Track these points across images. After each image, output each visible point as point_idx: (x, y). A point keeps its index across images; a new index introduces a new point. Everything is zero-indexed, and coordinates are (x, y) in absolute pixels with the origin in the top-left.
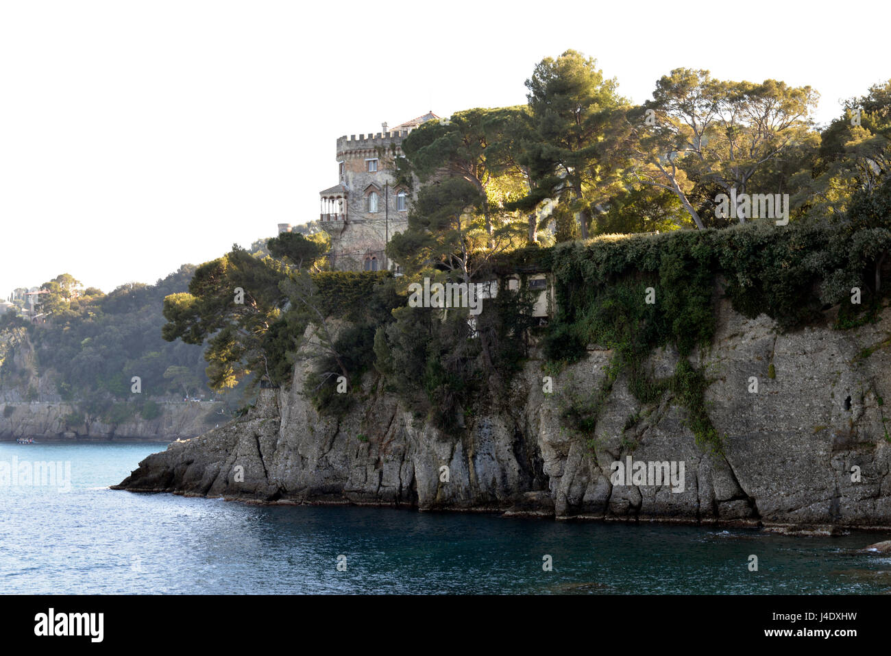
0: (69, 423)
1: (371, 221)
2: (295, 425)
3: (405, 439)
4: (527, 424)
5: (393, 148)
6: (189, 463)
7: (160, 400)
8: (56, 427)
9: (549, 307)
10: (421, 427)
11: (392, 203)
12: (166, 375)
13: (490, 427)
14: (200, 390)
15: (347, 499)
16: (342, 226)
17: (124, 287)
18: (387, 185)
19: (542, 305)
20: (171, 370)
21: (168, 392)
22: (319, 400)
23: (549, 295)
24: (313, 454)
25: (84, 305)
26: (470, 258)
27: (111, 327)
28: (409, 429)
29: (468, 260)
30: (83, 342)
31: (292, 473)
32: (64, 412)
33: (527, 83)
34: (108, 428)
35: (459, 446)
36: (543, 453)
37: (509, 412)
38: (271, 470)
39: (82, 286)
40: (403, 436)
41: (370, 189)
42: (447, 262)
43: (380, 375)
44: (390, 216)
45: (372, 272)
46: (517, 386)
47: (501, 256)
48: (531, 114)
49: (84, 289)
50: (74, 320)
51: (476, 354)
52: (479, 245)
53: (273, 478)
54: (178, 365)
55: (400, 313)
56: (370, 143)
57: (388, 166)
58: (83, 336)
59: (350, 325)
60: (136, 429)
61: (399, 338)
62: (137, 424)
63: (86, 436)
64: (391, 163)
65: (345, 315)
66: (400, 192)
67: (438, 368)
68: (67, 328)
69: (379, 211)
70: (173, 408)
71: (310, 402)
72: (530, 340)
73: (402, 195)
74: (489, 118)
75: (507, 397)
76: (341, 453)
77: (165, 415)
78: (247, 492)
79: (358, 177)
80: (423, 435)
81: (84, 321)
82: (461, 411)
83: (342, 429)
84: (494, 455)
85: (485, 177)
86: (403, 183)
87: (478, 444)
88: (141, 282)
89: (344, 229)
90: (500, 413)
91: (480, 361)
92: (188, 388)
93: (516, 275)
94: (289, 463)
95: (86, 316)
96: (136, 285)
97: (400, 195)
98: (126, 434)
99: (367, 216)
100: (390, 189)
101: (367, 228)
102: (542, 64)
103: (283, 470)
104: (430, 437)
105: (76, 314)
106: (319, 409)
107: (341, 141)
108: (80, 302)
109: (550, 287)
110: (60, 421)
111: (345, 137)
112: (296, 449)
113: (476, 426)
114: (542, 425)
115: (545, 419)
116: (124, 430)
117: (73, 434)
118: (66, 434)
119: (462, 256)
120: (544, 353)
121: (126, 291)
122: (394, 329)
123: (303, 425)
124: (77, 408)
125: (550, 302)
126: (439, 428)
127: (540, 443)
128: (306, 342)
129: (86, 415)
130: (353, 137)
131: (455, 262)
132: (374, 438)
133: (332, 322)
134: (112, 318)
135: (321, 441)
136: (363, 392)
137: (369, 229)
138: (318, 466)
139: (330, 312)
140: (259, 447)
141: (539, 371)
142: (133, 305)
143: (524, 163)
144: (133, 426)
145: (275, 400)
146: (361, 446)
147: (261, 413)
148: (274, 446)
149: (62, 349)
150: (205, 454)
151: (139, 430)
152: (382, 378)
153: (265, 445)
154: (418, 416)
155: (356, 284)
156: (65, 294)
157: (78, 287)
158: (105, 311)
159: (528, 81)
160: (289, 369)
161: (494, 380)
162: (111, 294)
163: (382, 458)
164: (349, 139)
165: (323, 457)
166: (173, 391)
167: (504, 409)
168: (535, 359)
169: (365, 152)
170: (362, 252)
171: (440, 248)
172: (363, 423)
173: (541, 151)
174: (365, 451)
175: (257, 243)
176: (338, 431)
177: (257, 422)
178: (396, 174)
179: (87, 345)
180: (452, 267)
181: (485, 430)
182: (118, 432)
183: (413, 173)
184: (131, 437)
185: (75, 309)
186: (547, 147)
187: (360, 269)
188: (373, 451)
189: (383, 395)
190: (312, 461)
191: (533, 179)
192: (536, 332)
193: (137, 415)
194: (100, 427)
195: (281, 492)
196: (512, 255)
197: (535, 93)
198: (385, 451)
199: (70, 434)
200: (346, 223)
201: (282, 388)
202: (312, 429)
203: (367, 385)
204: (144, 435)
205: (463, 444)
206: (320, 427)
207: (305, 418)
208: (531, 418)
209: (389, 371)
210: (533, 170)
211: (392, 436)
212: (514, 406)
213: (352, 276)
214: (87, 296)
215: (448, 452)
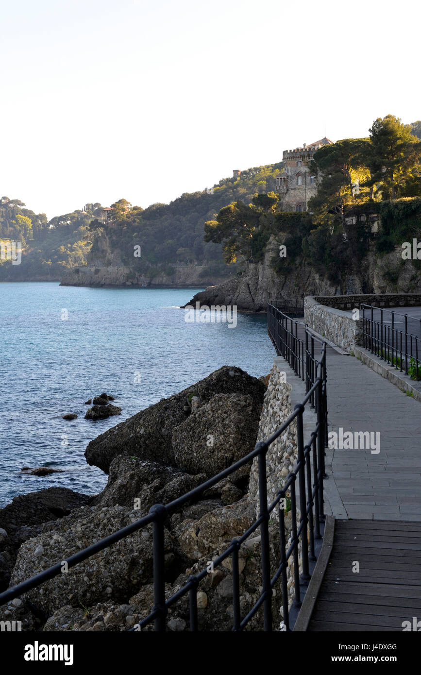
0: (129, 277)
1: (299, 189)
2: (266, 280)
3: (315, 285)
4: (368, 279)
5: (309, 156)
6: (216, 296)
7: (174, 266)
8: (122, 280)
9: (379, 228)
10: (322, 280)
11: (308, 181)
12: (178, 252)
13: (352, 280)
14: (195, 260)
15: (290, 311)
16: (286, 191)
17: (153, 206)
18: (306, 172)
19: (375, 228)
20: (180, 250)
21: (178, 261)
22: (277, 269)
23: (378, 223)
24: (274, 291)
25: (133, 216)
26: (344, 207)
27: (148, 227)
28: (317, 281)
29: (343, 209)
30: (133, 235)
31: (265, 300)
32: (125, 272)
33: (370, 130)
34: (148, 280)
35: (339, 288)
36: (375, 291)
37: (361, 274)
38: (256, 299)
39: (131, 205)
40: (314, 284)
41: (298, 174)
42: (334, 209)
43: (303, 257)
44: (307, 187)
45: (299, 212)
46: (364, 262)
47: (358, 206)
48: (371, 143)
49: (132, 207)
50: (128, 224)
51: (346, 249)
52: (348, 202)
53: (256, 302)
54: (183, 247)
55: (314, 232)
56: (298, 153)
57: (307, 164)
58: (134, 232)
59: (290, 236)
60: (162, 281)
61: (313, 242)
62: (163, 277)
63: (137, 284)
64: (308, 163)
65: (288, 231)
66: (312, 176)
67: (330, 256)
68: (125, 228)
69: (303, 184)
70: (181, 270)
71: (272, 269)
72: (370, 243)
73: (313, 177)
74: (353, 145)
75: (360, 267)
76: (287, 291)
77: (177, 273)
78: (245, 308)
79: (293, 169)
80: (324, 284)
81: (134, 224)
82: (340, 273)
83: (287, 281)
84: (354, 292)
85: (351, 169)
86: (313, 171)
87: (347, 287)
88: (162, 203)
89: (287, 193)
90: (357, 274)
91: (348, 252)
92: (189, 259)
93: (364, 215)
94: (263, 296)
95: (134, 221)
96: (159, 205)
97: (312, 177)
98: (157, 283)
99: (297, 187)
100: (307, 174)
101: (297, 192)
102: (376, 121)
103: (261, 299)
104: (326, 284)
105: (130, 220)
106: (277, 272)
107: (285, 153)
108: (131, 214)
109: (379, 220)
110: (124, 276)
111: (287, 151)
112: (267, 290)
113: (346, 280)
114: (375, 279)
115: (376, 277)
116: (156, 281)
117: (131, 283)
118: (127, 283)
119: (340, 207)
120: (376, 248)
121: (154, 208)
122: (311, 238)
123: (270, 279)
124: (131, 270)
125: (379, 226)
126: (330, 280)
127: (374, 287)
128: (270, 243)
129: (137, 273)
130: (291, 151)
131: (337, 209)
132: (301, 285)
133: (283, 234)
134: (148, 222)
135: (278, 286)
136: (296, 265)
137: (298, 193)
138: (277, 297)
139: (281, 230)
140: (249, 289)
141: (374, 256)
142: (158, 215)
143: (368, 166)
144: (161, 279)
145: (256, 268)
146: (296, 288)
147: (250, 274)
148: (256, 288)
149: (123, 239)
150: (224, 292)
151: (164, 281)
152: (304, 258)
153: (252, 288)
154: (321, 276)
155: (293, 217)
156: (123, 210)
157: (129, 206)
158: (144, 219)
159: (370, 129)
160: (262, 255)
161: (354, 260)
162: (146, 210)
163: (305, 294)
164: (289, 152)
165: (279, 293)
166: (180, 261)
167: (359, 272)
168: (372, 251)
169: (296, 158)
170: (295, 203)
171: (331, 203)
172: (296, 278)
173: (375, 161)
174: (297, 291)
175: (222, 181)
176: (285, 282)
177: (248, 278)
178: (310, 168)
179: (136, 237)
180: (336, 212)
181: (350, 281)
182: (153, 282)
183: (318, 168)
184: (160, 285)
185: (129, 218)
186: (378, 159)
187: (294, 211)
188: (301, 291)
189: (305, 267)
190: (274, 295)
191: (372, 173)
192: (373, 239)
193: (163, 273)
194: (144, 279)
195: (261, 308)
196: (362, 206)
197: (373, 134)
198: (306, 290)
199: (129, 283)
200: (288, 190)
201: (260, 263)
202: (273, 281)
203: (297, 262)
204: (167, 284)
205: (341, 288)
206: (277, 280)
207: (270, 277)
208: (370, 275)
209: (309, 256)
210: (372, 169)
211: (309, 284)
212: (363, 272)
213: (291, 214)
214: (134, 211)
215: (334, 291)
